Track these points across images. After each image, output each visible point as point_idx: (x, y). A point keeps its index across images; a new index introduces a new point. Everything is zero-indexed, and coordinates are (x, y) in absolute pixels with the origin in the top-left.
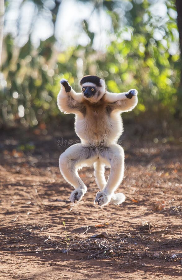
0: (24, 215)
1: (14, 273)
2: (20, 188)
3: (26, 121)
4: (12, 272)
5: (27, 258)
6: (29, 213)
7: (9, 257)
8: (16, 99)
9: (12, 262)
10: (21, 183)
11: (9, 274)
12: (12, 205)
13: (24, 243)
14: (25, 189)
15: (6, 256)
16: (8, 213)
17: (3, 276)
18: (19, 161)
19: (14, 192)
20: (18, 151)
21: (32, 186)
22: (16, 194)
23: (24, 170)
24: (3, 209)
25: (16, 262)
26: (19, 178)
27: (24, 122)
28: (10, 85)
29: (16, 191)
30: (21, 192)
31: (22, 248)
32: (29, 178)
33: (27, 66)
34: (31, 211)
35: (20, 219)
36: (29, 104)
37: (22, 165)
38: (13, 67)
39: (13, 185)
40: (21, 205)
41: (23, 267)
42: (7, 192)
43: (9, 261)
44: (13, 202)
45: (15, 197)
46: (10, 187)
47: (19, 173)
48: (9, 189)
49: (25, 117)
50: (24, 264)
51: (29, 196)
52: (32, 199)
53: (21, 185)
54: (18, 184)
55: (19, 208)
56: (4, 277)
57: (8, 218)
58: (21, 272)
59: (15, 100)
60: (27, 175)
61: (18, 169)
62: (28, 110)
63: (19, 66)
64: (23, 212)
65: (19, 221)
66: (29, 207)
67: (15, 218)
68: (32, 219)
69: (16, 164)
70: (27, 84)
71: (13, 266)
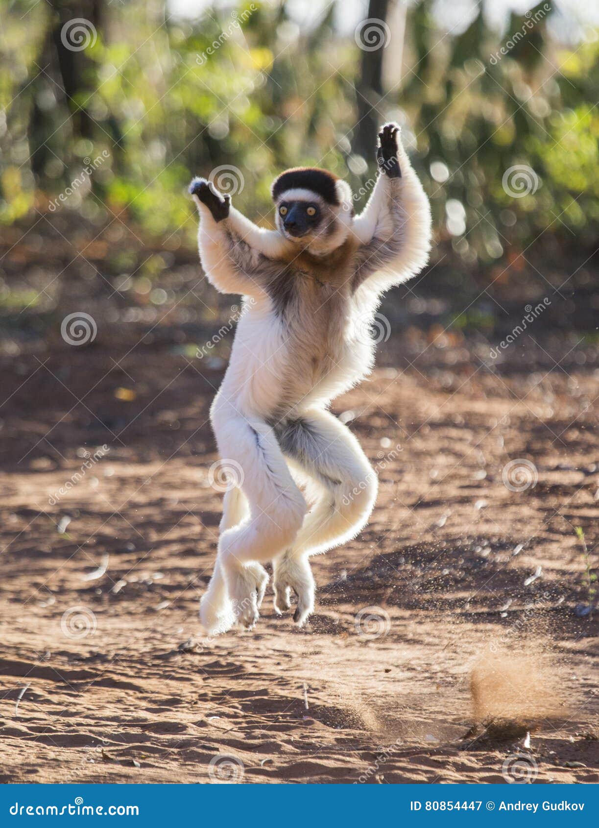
0: (467, 509)
1: (442, 672)
2: (454, 433)
3: (469, 243)
4: (436, 668)
5: (476, 631)
6: (480, 503)
7: (427, 627)
8: (441, 184)
9: (436, 641)
10: (459, 419)
11: (427, 675)
12: (433, 483)
13: (467, 588)
14: (468, 435)
15: (420, 623)
16: (421, 504)
17: (411, 679)
18: (453, 357)
19: (440, 445)
20: (447, 332)
21: (488, 429)
22: (444, 451)
23: (465, 383)
24: (408, 494)
25: (445, 642)
26: (454, 406)
27: (465, 249)
28: (426, 146)
29: (446, 444)
30: (458, 447)
31: (460, 602)
32: (480, 407)
33: (472, 88)
34: (486, 497)
35: (457, 520)
36: (479, 199)
37: (459, 369)
38: (433, 92)
39: (435, 425)
40: (457, 483)
41: (466, 656)
42: (419, 444)
43: (427, 639)
44: (435, 474)
45: (442, 460)
46: (427, 430)
47: (449, 390)
48: (423, 437)
49: (468, 235)
50: (470, 648)
51: (481, 457)
52: (487, 466)
53: (455, 426)
54: (447, 422)
55: (452, 491)
56: (412, 683)
57: (422, 520)
58: (462, 668)
59: (440, 188)
60: (473, 398)
61: (449, 379)
62: (476, 215)
63: (449, 87)
64: (465, 501)
65: (453, 525)
66: (478, 486)
67: (443, 517)
68: (487, 521)
69: (442, 366)
70: (473, 139)
71: (437, 651)
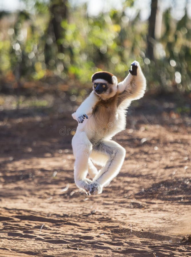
0: (182, 169)
1: (174, 220)
2: (178, 145)
3: (182, 85)
4: (172, 219)
5: (185, 207)
6: (186, 167)
7: (169, 206)
8: (173, 67)
9: (172, 210)
10: (179, 141)
11: (169, 221)
12: (171, 161)
13: (182, 194)
14: (182, 146)
15: (167, 205)
16: (167, 168)
17: (164, 222)
18: (177, 121)
19: (173, 149)
20: (175, 113)
21: (189, 144)
22: (174, 151)
23: (181, 130)
24: (163, 164)
25: (175, 211)
26: (178, 137)
27: (181, 87)
28: (169, 55)
29: (175, 149)
30: (179, 150)
31: (180, 198)
32: (186, 137)
33: (183, 37)
34: (188, 165)
35: (178, 172)
36: (185, 72)
37: (179, 125)
38: (171, 38)
39: (172, 143)
40: (179, 161)
41: (181, 215)
42: (167, 149)
43: (170, 210)
44: (172, 158)
45: (174, 154)
46: (169, 144)
47: (176, 132)
48: (168, 147)
49: (182, 83)
50: (183, 213)
51: (186, 153)
52: (188, 156)
53: (178, 143)
54: (176, 142)
55: (177, 163)
56: (164, 224)
57: (168, 172)
58: (181, 219)
59: (173, 68)
60: (184, 134)
61: (176, 128)
62: (184, 77)
63: (176, 37)
64: (181, 166)
65: (177, 174)
66: (185, 162)
67: (174, 172)
68: (188, 173)
69: (174, 124)
70: (183, 53)
71: (173, 214)
